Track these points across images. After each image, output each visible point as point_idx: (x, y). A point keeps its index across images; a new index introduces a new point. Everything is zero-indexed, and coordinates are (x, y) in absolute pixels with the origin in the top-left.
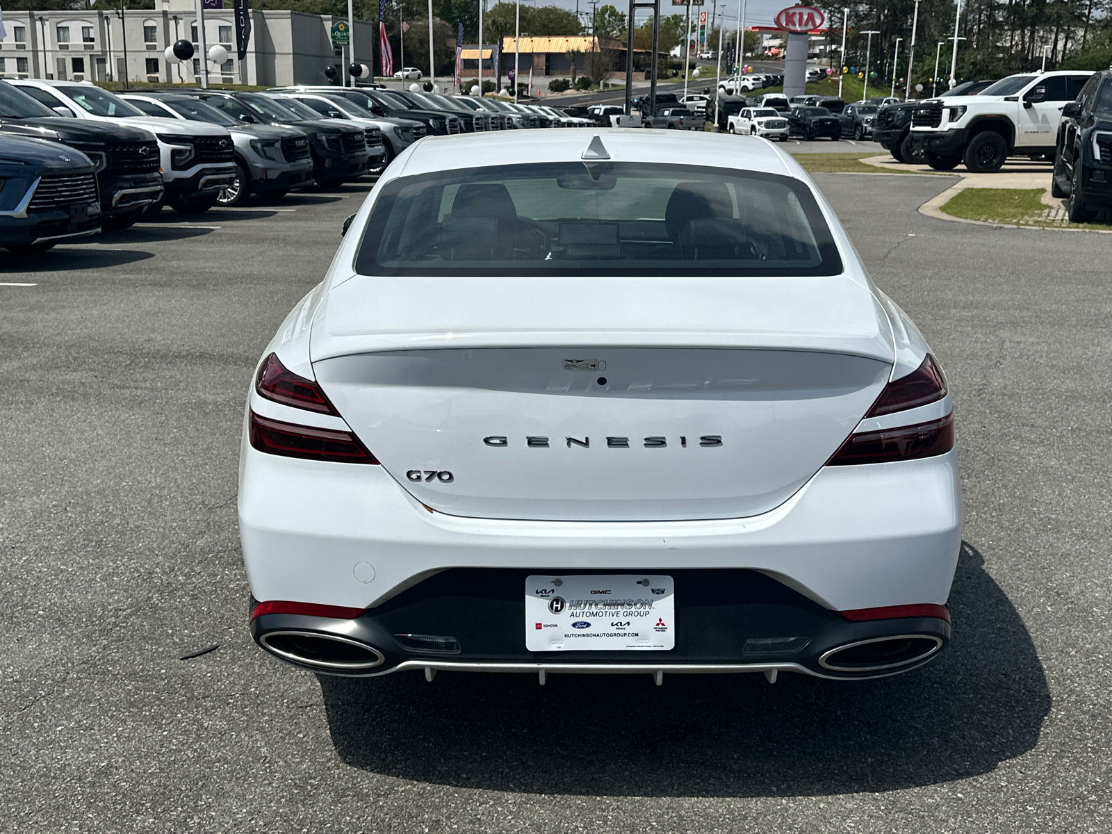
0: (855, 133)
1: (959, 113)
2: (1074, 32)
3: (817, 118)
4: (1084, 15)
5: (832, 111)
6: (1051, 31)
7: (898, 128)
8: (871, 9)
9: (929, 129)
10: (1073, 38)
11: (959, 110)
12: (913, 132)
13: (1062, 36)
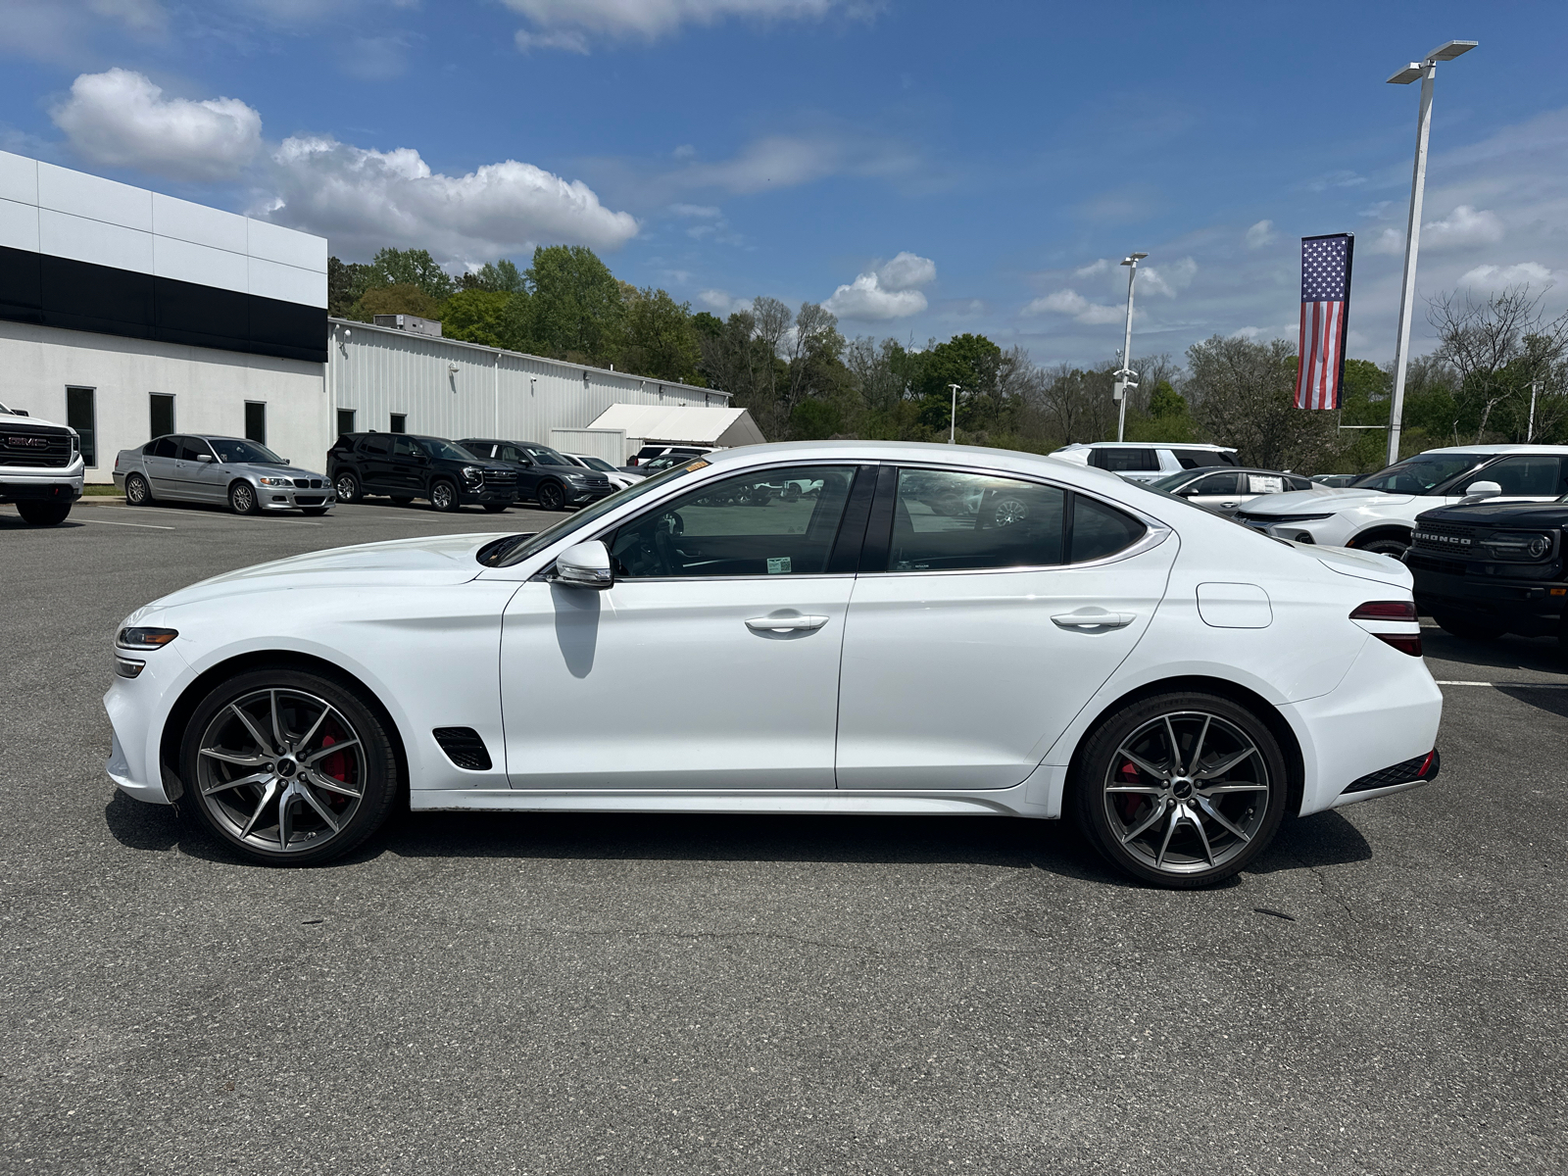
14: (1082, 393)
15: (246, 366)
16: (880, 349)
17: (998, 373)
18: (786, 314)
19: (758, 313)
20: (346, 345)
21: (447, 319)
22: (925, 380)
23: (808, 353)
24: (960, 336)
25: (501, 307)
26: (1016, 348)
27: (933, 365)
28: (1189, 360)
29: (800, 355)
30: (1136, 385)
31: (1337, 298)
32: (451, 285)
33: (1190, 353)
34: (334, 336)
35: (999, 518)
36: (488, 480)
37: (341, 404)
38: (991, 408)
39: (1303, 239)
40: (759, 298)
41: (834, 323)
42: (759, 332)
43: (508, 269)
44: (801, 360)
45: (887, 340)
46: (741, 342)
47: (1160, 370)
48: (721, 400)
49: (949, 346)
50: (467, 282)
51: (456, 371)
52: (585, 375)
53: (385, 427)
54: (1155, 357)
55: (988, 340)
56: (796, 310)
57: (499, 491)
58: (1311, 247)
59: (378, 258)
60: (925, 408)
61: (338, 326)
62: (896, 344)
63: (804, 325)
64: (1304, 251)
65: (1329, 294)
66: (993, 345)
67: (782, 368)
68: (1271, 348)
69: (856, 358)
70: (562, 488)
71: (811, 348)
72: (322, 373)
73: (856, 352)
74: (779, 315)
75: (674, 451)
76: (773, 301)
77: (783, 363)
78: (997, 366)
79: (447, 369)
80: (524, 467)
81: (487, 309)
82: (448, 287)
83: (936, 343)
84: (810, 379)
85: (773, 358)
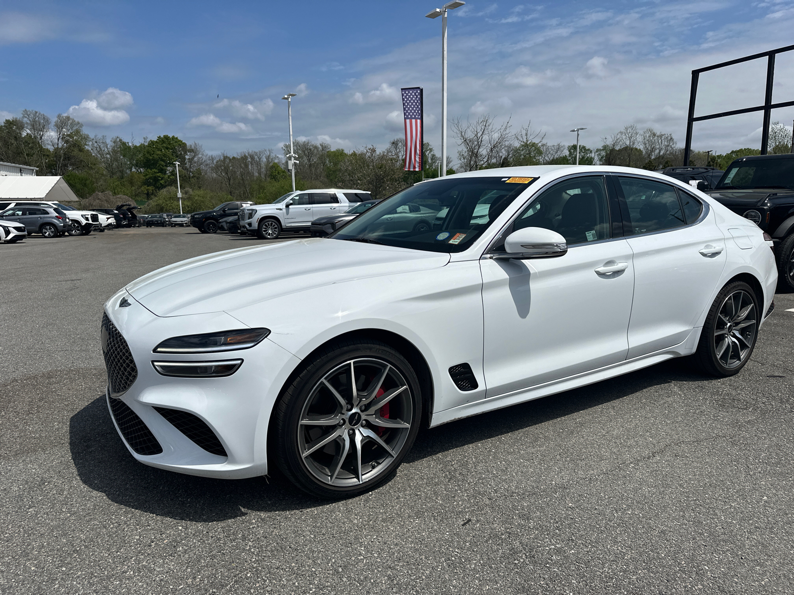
14: (231, 168)
16: (111, 143)
17: (187, 157)
18: (47, 121)
19: (25, 119)
22: (145, 161)
23: (65, 145)
24: (162, 136)
26: (195, 144)
27: (148, 152)
28: (284, 152)
29: (60, 145)
30: (298, 162)
31: (418, 118)
33: (284, 148)
35: (264, 231)
38: (185, 176)
39: (402, 89)
40: (26, 110)
41: (81, 127)
42: (29, 131)
44: (61, 148)
45: (115, 138)
46: (15, 137)
47: (269, 156)
48: (31, 172)
49: (156, 142)
54: (266, 150)
55: (179, 138)
56: (54, 120)
58: (405, 93)
60: (148, 177)
62: (120, 140)
63: (59, 126)
64: (403, 95)
65: (411, 116)
66: (182, 142)
67: (48, 154)
68: (320, 146)
69: (96, 148)
71: (67, 142)
73: (96, 144)
74: (42, 121)
75: (17, 204)
76: (36, 112)
77: (48, 150)
78: (186, 153)
83: (148, 140)
84: (69, 160)
85: (41, 147)
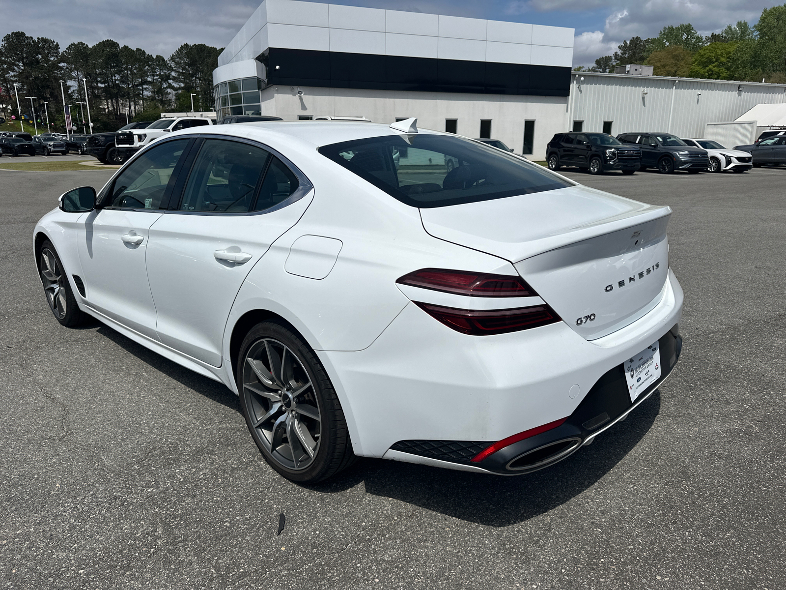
0: (44, 152)
1: (143, 138)
2: (138, 102)
3: (18, 144)
4: (140, 94)
5: (26, 140)
6: (127, 101)
7: (102, 146)
8: (23, 86)
9: (128, 146)
10: (138, 104)
11: (143, 136)
12: (118, 148)
13: (132, 103)
15: (527, 102)
20: (582, 86)
21: (696, 63)
25: (731, 51)
32: (703, 42)
34: (575, 82)
36: (620, 156)
37: (576, 118)
43: (743, 26)
50: (712, 38)
51: (646, 94)
52: (739, 88)
53: (600, 130)
57: (626, 162)
59: (661, 33)
61: (577, 76)
70: (673, 160)
72: (566, 102)
79: (641, 93)
80: (653, 148)
81: (722, 53)
82: (701, 44)
